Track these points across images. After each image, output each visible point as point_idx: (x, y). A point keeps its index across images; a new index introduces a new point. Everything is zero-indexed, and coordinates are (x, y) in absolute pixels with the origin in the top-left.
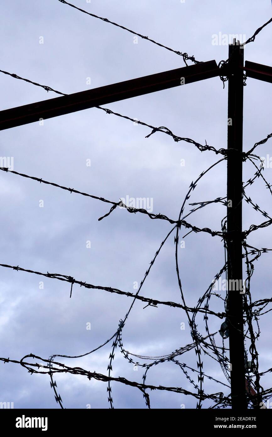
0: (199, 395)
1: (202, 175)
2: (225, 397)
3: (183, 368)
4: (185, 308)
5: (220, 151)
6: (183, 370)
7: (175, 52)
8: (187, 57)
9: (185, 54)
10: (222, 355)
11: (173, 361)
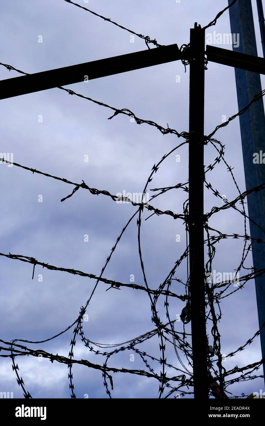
0: (162, 378)
1: (164, 158)
2: (187, 379)
3: (143, 356)
4: (148, 290)
5: (182, 134)
6: (143, 359)
7: (137, 35)
8: (149, 41)
9: (147, 37)
10: (183, 340)
11: (134, 349)
